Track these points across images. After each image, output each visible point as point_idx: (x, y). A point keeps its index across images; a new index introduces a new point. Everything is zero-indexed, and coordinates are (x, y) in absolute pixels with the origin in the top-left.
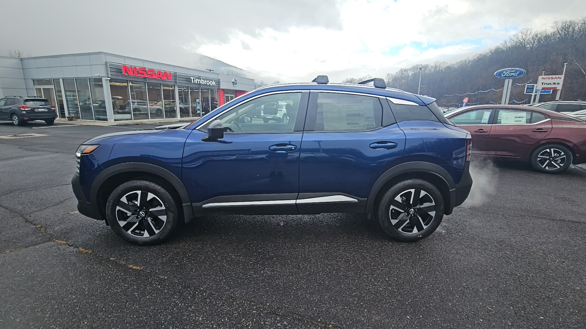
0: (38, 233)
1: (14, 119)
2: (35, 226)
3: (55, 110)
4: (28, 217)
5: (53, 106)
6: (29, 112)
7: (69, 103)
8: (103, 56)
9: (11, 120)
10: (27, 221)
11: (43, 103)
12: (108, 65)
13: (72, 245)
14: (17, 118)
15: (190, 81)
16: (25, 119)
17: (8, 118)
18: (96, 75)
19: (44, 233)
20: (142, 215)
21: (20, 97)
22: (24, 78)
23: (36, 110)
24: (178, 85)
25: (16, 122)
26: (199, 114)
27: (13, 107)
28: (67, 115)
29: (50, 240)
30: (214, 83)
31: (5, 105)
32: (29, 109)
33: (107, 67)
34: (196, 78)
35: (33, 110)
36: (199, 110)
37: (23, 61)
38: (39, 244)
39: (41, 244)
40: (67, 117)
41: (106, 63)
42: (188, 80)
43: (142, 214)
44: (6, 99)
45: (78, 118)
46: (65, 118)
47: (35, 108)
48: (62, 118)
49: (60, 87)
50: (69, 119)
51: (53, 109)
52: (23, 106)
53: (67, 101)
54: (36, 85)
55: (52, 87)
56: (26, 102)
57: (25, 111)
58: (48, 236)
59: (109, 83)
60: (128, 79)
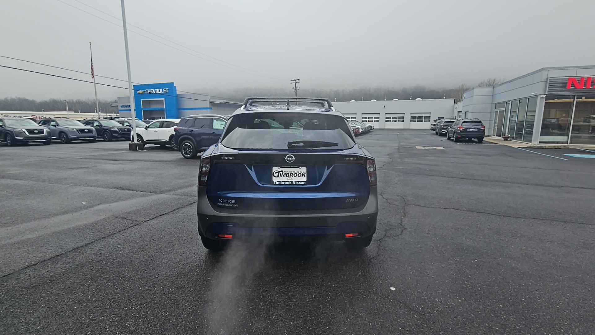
6: (463, 131)
11: (476, 124)
16: (459, 136)
18: (532, 94)
22: (491, 103)
25: (455, 138)
33: (546, 83)
35: (466, 130)
37: (494, 89)
40: (503, 137)
50: (505, 139)
52: (460, 127)
54: (496, 109)
55: (505, 109)
56: (463, 124)
57: (460, 130)
59: (544, 101)
60: (576, 93)
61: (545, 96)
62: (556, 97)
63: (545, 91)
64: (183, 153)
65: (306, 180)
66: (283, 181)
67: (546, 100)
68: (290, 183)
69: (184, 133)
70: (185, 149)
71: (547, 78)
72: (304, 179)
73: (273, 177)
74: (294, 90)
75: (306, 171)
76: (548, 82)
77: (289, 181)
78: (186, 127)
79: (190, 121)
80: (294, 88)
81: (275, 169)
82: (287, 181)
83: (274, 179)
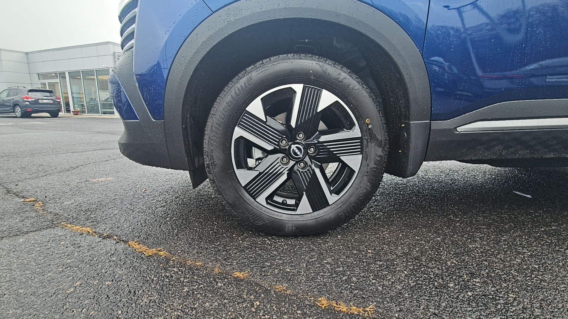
0: (27, 211)
1: (17, 111)
2: (23, 200)
3: (60, 102)
4: (12, 186)
5: (58, 98)
6: (33, 103)
7: (75, 99)
8: (111, 46)
9: (14, 112)
10: (8, 192)
11: (48, 94)
12: (116, 56)
13: (109, 237)
14: (20, 110)
16: (28, 110)
17: (10, 109)
18: (103, 66)
19: (41, 212)
20: (296, 154)
21: (24, 87)
22: (29, 73)
23: (40, 101)
25: (19, 114)
27: (15, 98)
28: (72, 109)
29: (52, 225)
31: (7, 96)
32: (33, 100)
33: (115, 57)
35: (36, 102)
37: (28, 55)
38: (27, 232)
39: (31, 234)
40: (72, 112)
41: (114, 53)
43: (297, 151)
44: (9, 89)
45: (83, 112)
46: (70, 113)
47: (38, 99)
48: (67, 113)
49: (66, 84)
50: (74, 113)
51: (58, 101)
52: (27, 97)
53: (73, 98)
54: (41, 80)
55: (58, 80)
56: (29, 93)
57: (28, 101)
58: (49, 217)
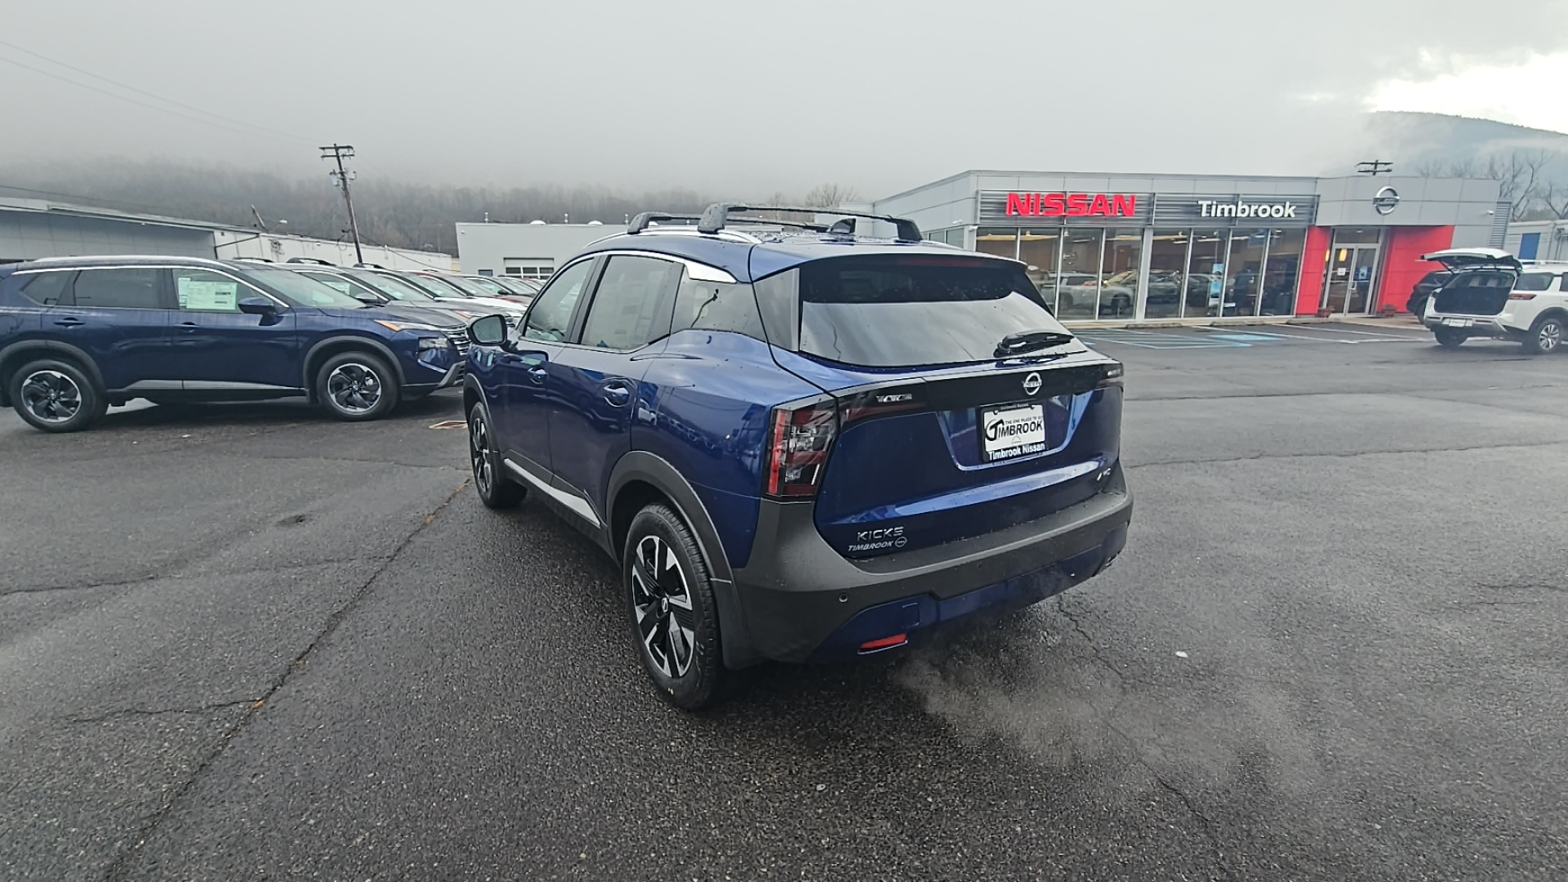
8: (973, 178)
12: (979, 198)
15: (1197, 213)
24: (1154, 229)
26: (1215, 307)
30: (1290, 211)
33: (976, 202)
34: (1220, 202)
36: (1216, 296)
42: (1193, 209)
59: (975, 239)
60: (1020, 223)
61: (976, 227)
62: (990, 230)
63: (976, 217)
64: (30, 409)
65: (1043, 439)
66: (1005, 450)
67: (977, 236)
68: (1018, 452)
69: (22, 329)
70: (35, 397)
71: (977, 193)
72: (1040, 435)
73: (987, 441)
74: (336, 180)
75: (1041, 414)
76: (980, 200)
77: (1015, 448)
78: (27, 304)
79: (47, 280)
80: (334, 173)
81: (989, 418)
82: (1012, 448)
83: (990, 446)
